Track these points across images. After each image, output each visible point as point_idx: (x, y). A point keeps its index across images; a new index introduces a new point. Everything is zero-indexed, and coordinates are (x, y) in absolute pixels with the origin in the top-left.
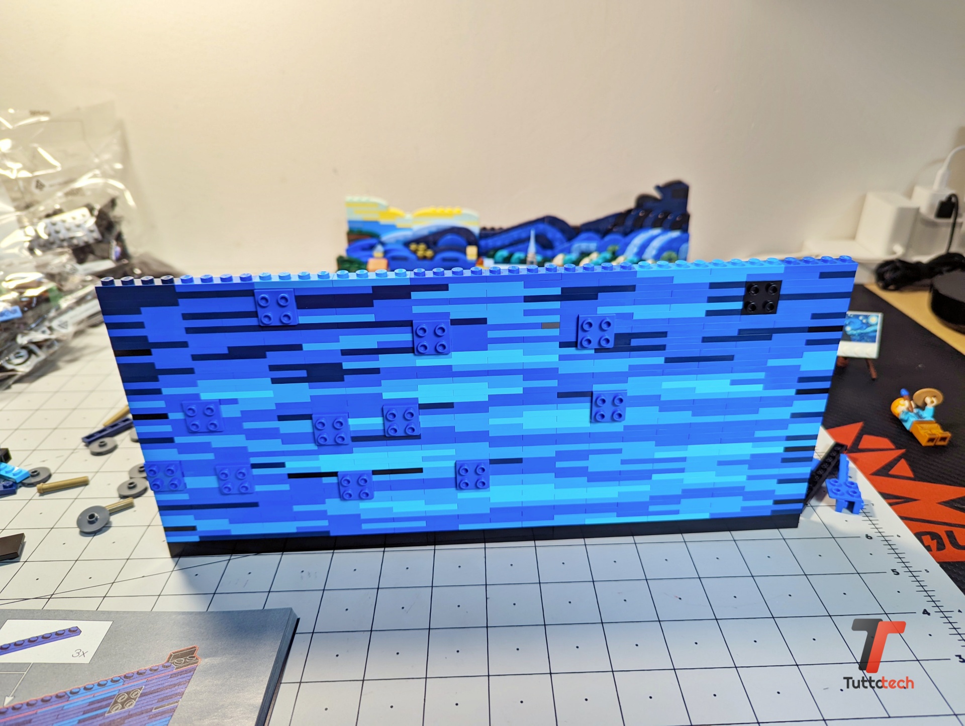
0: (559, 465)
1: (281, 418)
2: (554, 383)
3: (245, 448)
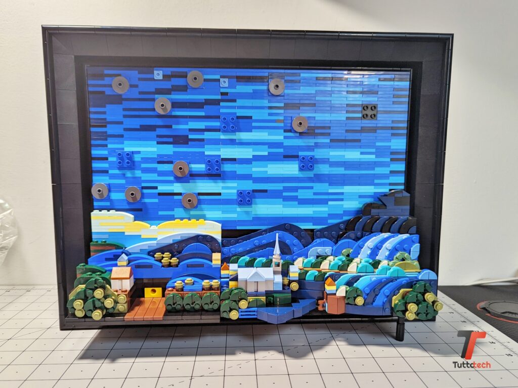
0: (285, 194)
1: (159, 162)
2: (281, 150)
3: (140, 177)
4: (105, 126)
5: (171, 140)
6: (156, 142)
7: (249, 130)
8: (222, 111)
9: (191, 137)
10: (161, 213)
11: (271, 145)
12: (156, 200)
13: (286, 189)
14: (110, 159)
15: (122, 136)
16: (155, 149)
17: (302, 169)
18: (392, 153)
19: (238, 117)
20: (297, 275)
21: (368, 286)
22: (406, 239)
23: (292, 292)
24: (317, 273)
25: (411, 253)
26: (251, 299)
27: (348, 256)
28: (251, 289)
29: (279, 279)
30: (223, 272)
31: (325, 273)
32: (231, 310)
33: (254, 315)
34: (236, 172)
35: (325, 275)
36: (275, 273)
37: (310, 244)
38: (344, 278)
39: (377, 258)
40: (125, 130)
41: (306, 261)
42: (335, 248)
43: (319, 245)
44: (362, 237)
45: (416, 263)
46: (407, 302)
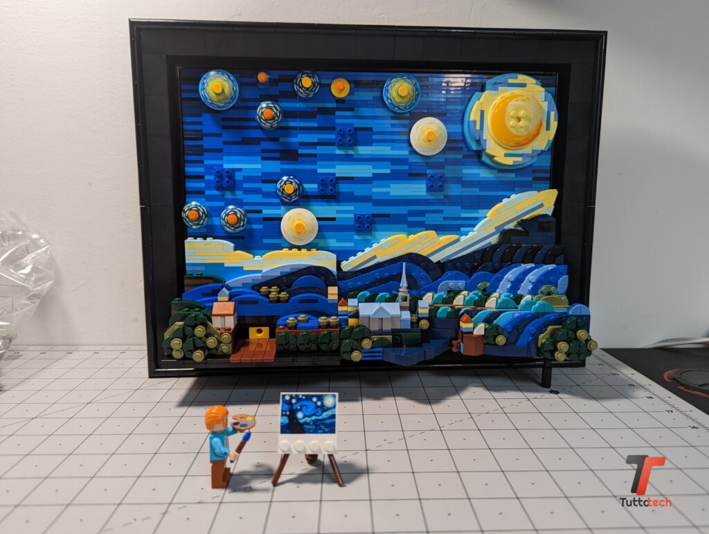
0: (410, 219)
1: (264, 182)
2: (406, 168)
3: (242, 199)
4: (201, 139)
5: (278, 155)
6: (260, 158)
7: (369, 143)
8: (338, 121)
9: (301, 151)
10: (266, 241)
11: (394, 161)
12: (260, 227)
13: (412, 213)
14: (207, 177)
15: (220, 151)
16: (259, 166)
17: (430, 189)
18: (534, 171)
19: (356, 129)
20: (427, 311)
21: (510, 323)
22: (552, 270)
23: (422, 331)
24: (450, 310)
25: (558, 286)
26: (375, 338)
27: (484, 290)
28: (374, 327)
29: (406, 315)
30: (340, 309)
31: (460, 309)
32: (353, 350)
33: (379, 356)
34: (353, 193)
35: (459, 312)
36: (402, 308)
37: (440, 277)
38: (482, 314)
39: (519, 292)
40: (225, 143)
41: (436, 296)
42: (469, 281)
43: (450, 278)
44: (501, 269)
45: (564, 298)
46: (557, 340)
